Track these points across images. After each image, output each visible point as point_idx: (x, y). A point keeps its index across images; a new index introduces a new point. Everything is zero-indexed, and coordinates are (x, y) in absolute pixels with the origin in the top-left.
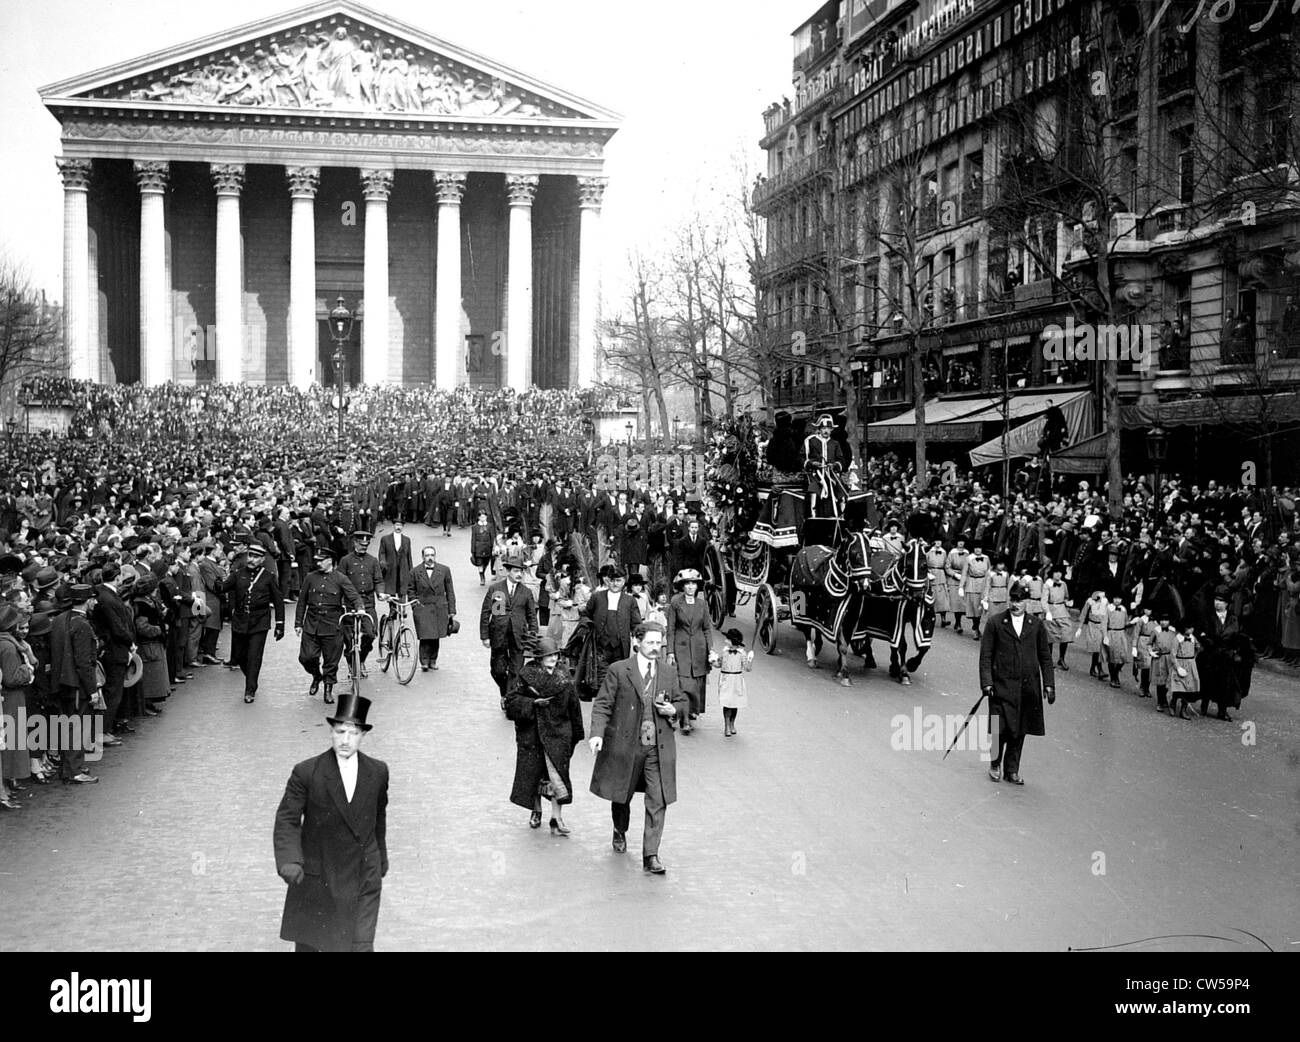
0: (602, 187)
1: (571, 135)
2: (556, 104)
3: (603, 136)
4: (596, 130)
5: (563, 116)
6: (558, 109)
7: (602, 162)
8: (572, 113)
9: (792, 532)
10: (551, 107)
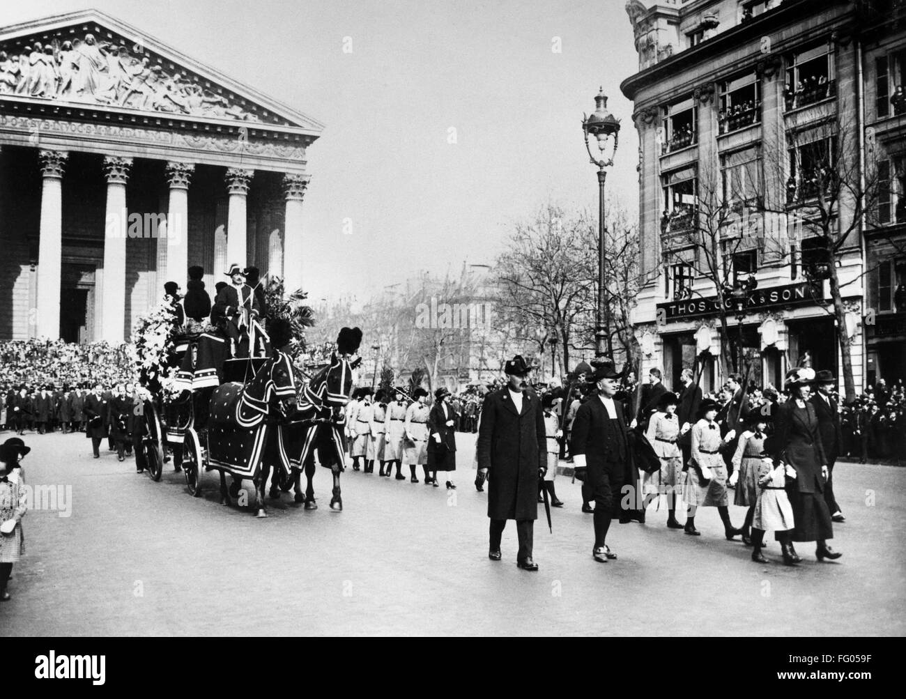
0: (305, 183)
1: (280, 139)
2: (270, 113)
3: (305, 141)
4: (301, 136)
5: (275, 123)
6: (271, 117)
7: (304, 163)
8: (282, 120)
9: (212, 373)
10: (265, 114)
